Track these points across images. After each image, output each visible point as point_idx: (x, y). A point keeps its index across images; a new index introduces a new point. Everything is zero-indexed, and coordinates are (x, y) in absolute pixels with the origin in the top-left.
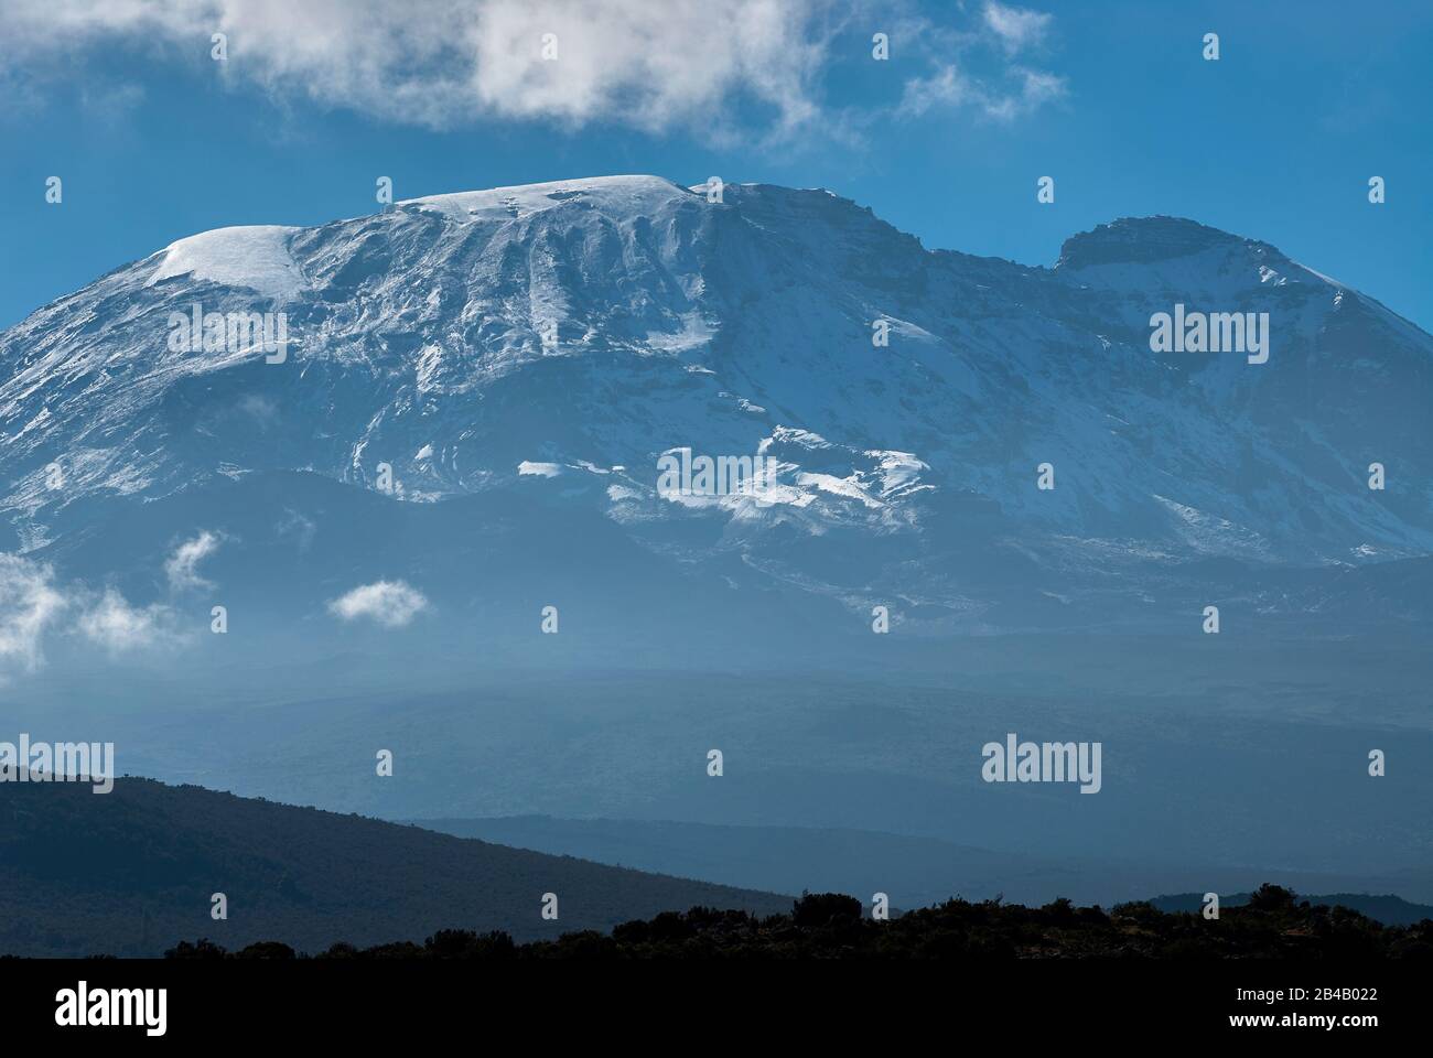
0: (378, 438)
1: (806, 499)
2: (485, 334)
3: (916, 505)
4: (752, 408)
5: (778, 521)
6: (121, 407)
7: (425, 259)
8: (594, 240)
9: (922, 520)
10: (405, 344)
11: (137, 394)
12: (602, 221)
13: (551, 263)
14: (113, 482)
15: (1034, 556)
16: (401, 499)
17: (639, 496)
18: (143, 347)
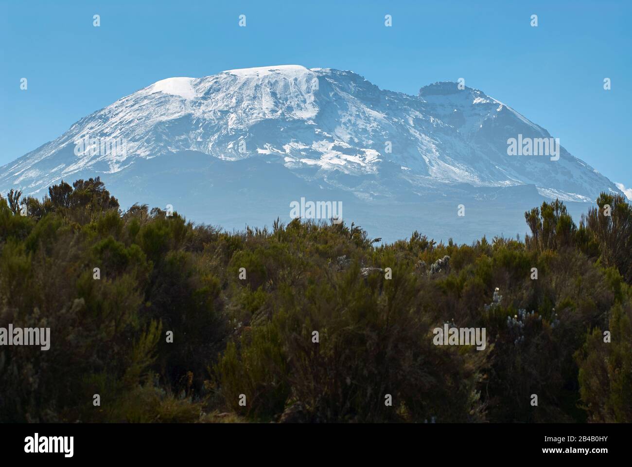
0: (217, 141)
1: (344, 163)
2: (249, 111)
3: (376, 165)
4: (328, 135)
5: (335, 169)
6: (140, 131)
7: (231, 88)
8: (281, 84)
9: (378, 170)
10: (225, 113)
11: (146, 127)
12: (284, 78)
13: (269, 90)
14: (138, 152)
15: (410, 181)
16: (223, 159)
17: (294, 161)
18: (147, 113)
